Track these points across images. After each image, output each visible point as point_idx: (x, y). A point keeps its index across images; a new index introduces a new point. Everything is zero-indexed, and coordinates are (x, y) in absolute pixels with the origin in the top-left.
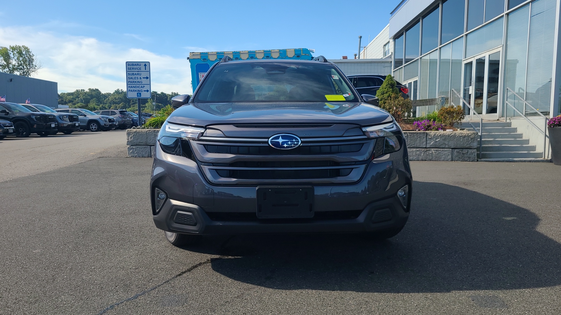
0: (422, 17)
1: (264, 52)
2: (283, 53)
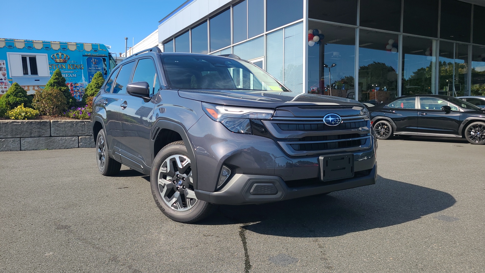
0: (191, 28)
1: (60, 43)
2: (80, 46)
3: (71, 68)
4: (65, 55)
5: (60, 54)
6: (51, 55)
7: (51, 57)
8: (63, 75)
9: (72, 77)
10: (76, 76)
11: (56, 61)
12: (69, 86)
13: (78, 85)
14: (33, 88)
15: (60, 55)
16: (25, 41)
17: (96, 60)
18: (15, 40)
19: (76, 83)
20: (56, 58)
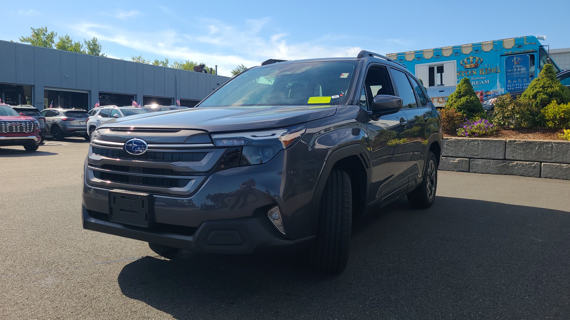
1: (473, 45)
2: (498, 45)
3: (483, 74)
4: (477, 58)
5: (471, 58)
6: (461, 61)
7: (460, 63)
8: (472, 82)
9: (483, 83)
10: (488, 83)
11: (466, 67)
12: (478, 95)
13: (490, 93)
14: (437, 99)
15: (471, 60)
16: (434, 50)
17: (519, 59)
18: (425, 51)
19: (487, 92)
20: (466, 64)
